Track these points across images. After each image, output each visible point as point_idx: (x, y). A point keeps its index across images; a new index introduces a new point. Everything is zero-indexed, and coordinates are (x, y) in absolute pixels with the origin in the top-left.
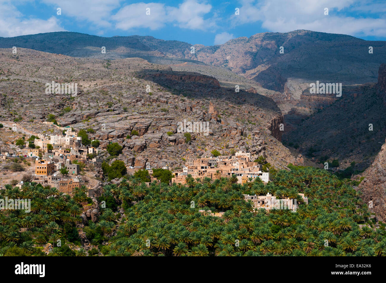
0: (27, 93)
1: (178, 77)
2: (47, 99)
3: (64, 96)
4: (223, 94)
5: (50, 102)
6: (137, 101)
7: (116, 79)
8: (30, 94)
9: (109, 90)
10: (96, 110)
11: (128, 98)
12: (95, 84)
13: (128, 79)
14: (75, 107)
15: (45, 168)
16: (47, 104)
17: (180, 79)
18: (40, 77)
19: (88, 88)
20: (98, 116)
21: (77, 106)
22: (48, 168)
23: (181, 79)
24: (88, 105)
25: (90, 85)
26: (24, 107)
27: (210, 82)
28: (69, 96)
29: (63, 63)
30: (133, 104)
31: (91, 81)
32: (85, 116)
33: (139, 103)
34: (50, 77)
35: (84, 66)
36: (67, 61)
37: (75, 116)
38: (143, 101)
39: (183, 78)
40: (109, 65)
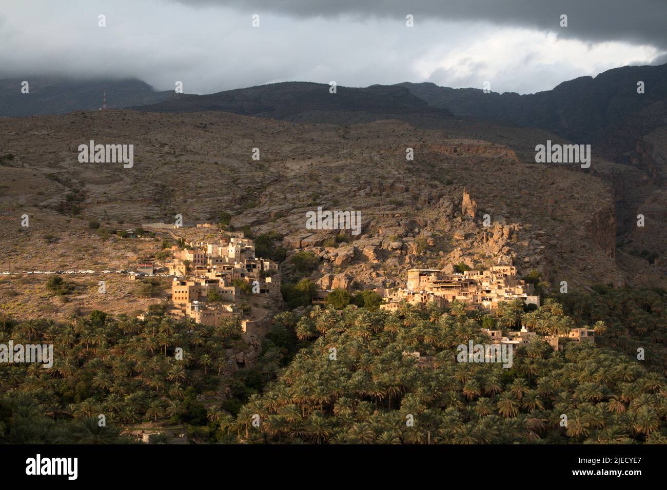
0: (195, 181)
1: (451, 148)
2: (224, 190)
3: (250, 185)
4: (517, 174)
5: (228, 194)
6: (359, 189)
7: (346, 155)
8: (200, 183)
9: (322, 173)
10: (291, 205)
11: (346, 185)
12: (310, 164)
13: (365, 155)
14: (264, 200)
15: (186, 292)
16: (222, 198)
17: (453, 151)
18: (228, 157)
19: (297, 171)
20: (291, 213)
21: (267, 199)
22: (190, 291)
23: (455, 151)
24: (282, 197)
25: (301, 167)
26: (188, 203)
27: (502, 154)
28: (260, 184)
29: (275, 132)
30: (352, 193)
31: (304, 160)
32: (272, 215)
33: (362, 192)
34: (243, 155)
35: (307, 136)
36: (281, 129)
37: (258, 215)
38: (367, 190)
39: (458, 149)
40: (347, 132)
